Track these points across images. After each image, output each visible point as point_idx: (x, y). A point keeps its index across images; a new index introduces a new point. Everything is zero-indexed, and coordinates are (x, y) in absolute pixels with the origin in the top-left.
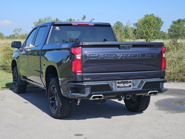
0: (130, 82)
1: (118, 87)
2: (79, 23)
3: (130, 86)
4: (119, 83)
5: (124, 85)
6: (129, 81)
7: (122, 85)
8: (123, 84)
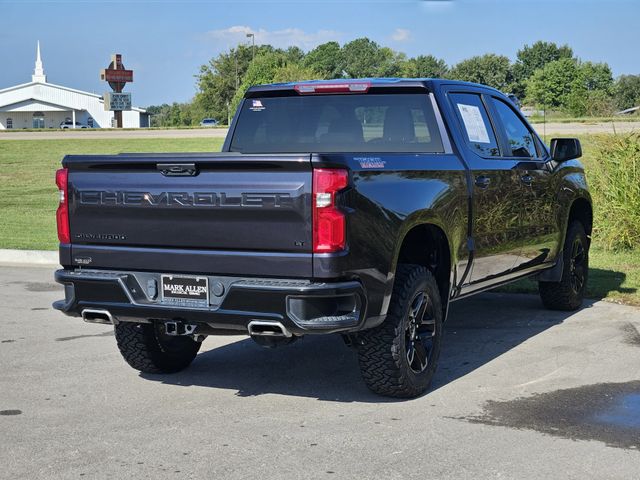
0: (202, 283)
1: (168, 294)
2: (318, 87)
3: (203, 296)
4: (167, 281)
5: (184, 288)
6: (198, 280)
7: (177, 289)
8: (181, 287)
